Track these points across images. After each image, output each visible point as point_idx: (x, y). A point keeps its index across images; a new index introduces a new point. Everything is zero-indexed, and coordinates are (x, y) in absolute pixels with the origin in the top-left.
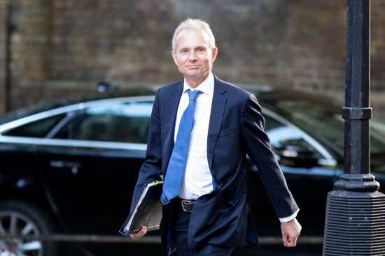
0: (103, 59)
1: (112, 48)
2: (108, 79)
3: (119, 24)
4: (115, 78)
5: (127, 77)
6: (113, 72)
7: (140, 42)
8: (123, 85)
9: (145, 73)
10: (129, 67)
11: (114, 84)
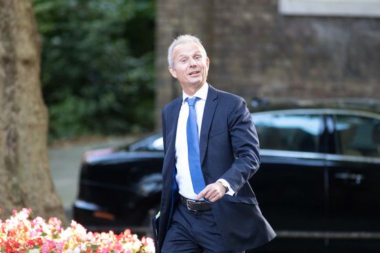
0: (256, 78)
1: (263, 69)
2: (261, 95)
3: (270, 47)
4: (267, 94)
5: (277, 93)
6: (265, 89)
7: (287, 63)
8: (274, 100)
9: (292, 90)
10: (278, 84)
11: (265, 99)
